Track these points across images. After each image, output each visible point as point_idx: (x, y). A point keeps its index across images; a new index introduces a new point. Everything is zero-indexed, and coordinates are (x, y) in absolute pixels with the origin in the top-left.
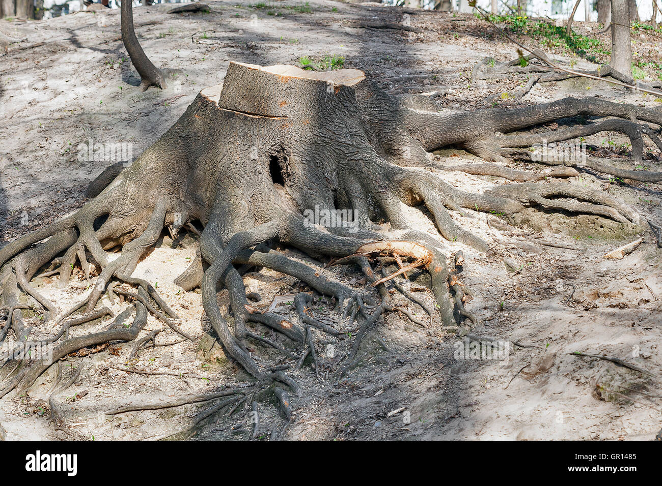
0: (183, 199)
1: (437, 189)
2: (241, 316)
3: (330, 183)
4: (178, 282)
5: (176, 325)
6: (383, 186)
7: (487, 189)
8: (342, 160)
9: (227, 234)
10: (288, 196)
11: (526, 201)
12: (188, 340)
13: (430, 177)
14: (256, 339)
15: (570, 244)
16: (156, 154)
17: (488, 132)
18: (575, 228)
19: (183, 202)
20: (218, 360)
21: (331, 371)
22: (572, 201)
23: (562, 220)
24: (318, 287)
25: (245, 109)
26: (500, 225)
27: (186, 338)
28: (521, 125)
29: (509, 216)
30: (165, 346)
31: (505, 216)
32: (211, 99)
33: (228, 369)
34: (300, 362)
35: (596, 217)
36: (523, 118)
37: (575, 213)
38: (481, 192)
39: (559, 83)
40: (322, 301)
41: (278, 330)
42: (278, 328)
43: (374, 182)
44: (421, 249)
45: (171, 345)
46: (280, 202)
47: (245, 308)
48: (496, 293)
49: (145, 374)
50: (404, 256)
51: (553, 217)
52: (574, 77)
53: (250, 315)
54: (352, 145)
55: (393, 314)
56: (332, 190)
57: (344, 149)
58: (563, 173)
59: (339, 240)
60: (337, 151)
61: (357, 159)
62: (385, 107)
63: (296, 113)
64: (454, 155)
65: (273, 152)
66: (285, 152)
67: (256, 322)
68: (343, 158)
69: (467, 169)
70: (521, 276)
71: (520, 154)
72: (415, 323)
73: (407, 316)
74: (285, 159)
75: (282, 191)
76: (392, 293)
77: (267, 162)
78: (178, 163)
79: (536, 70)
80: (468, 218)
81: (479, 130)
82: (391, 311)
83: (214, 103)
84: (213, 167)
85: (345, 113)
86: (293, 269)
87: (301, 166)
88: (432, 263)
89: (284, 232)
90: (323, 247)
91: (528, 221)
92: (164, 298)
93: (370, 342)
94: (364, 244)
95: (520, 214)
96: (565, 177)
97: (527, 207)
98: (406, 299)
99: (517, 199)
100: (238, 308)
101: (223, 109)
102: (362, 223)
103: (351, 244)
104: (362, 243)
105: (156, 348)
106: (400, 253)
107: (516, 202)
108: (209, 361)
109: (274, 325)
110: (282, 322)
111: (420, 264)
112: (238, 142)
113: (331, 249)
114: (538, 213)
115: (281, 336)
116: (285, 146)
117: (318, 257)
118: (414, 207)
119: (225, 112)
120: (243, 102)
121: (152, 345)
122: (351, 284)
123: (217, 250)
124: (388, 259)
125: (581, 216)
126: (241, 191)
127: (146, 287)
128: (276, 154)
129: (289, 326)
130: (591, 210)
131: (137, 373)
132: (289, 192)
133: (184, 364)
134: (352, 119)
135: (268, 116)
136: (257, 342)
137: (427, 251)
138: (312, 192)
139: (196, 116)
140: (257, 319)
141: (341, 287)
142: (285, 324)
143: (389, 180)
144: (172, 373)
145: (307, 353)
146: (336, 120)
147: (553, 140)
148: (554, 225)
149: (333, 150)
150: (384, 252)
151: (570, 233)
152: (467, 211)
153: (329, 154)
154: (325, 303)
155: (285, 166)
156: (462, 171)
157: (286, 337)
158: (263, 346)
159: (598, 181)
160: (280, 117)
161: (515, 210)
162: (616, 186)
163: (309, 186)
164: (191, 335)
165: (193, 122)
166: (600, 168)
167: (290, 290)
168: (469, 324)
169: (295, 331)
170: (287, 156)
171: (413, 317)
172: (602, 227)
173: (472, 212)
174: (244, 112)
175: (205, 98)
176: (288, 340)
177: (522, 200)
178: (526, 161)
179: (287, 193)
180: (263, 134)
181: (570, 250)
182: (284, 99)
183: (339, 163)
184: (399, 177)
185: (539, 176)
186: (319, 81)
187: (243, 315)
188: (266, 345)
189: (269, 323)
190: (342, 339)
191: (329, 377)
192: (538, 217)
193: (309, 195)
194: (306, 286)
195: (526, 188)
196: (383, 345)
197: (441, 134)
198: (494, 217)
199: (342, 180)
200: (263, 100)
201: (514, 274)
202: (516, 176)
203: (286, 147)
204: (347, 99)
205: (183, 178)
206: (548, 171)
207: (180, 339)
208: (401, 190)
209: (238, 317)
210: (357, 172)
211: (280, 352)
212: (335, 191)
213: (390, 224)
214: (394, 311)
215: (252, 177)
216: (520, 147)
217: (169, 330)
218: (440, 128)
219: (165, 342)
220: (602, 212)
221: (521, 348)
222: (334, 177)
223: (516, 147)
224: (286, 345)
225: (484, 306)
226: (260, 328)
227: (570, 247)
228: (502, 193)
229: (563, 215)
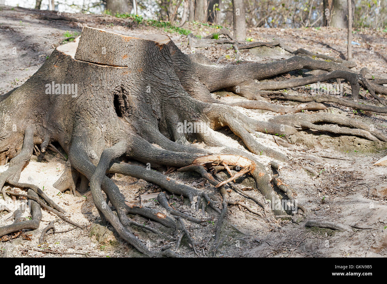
0: (45, 126)
1: (237, 118)
2: (123, 210)
3: (156, 114)
4: (55, 186)
5: (67, 217)
6: (196, 116)
7: (271, 118)
8: (165, 98)
9: (90, 151)
10: (128, 124)
11: (299, 126)
12: (78, 228)
13: (231, 110)
14: (139, 226)
15: (341, 156)
16: (24, 94)
17: (250, 79)
18: (339, 145)
19: (46, 128)
20: (111, 242)
21: (205, 249)
22: (334, 126)
23: (329, 140)
24: (170, 189)
25: (96, 60)
26: (284, 143)
27: (76, 227)
28: (270, 75)
29: (287, 137)
30: (62, 232)
31: (284, 137)
32: (67, 54)
33: (121, 249)
34: (179, 243)
35: (354, 137)
36: (271, 70)
37: (339, 135)
38: (266, 120)
39: (250, 50)
40: (173, 198)
41: (155, 220)
42: (154, 218)
43: (189, 113)
44: (245, 160)
45: (66, 232)
46: (124, 127)
47: (125, 204)
48: (312, 191)
49: (58, 253)
50: (231, 165)
51: (322, 137)
52: (259, 46)
53: (131, 209)
54: (172, 87)
55: (234, 207)
56: (157, 119)
57: (167, 90)
58: (315, 107)
59: (177, 154)
60: (161, 91)
61: (176, 97)
62: (183, 61)
63: (134, 63)
64: (227, 96)
65: (116, 92)
66: (125, 92)
67: (135, 214)
68: (166, 96)
69: (243, 104)
70: (320, 178)
71: (276, 94)
72: (253, 213)
73: (246, 208)
74: (124, 97)
75: (122, 120)
76: (229, 192)
77: (112, 98)
78: (41, 100)
79: (228, 42)
80: (262, 139)
81: (244, 78)
82: (233, 205)
83: (69, 57)
84: (72, 103)
85: (166, 64)
86: (149, 175)
87: (137, 101)
88: (256, 170)
89: (130, 149)
90: (164, 159)
91: (302, 140)
92: (50, 197)
93: (226, 227)
94: (198, 157)
95: (294, 136)
96: (315, 110)
97: (299, 131)
98: (240, 196)
99: (292, 125)
100: (120, 204)
101: (79, 61)
102: (183, 142)
103: (187, 157)
104: (196, 156)
105: (56, 234)
106: (228, 163)
107: (292, 127)
108: (104, 243)
109: (151, 216)
110: (157, 214)
111: (247, 171)
112: (91, 84)
113: (171, 161)
114: (309, 135)
115: (157, 224)
116: (124, 87)
117: (157, 167)
118: (217, 131)
119: (80, 63)
120: (95, 56)
121: (53, 232)
122: (194, 186)
123: (87, 162)
124: (220, 167)
125: (343, 137)
126: (96, 120)
127: (36, 190)
128: (118, 93)
129: (163, 217)
130: (351, 132)
131: (52, 253)
132: (128, 121)
133: (83, 246)
134: (171, 69)
135: (113, 66)
136: (140, 229)
137: (250, 161)
138: (145, 120)
139: (55, 66)
140: (136, 212)
141: (188, 188)
142: (160, 215)
143: (199, 112)
144: (79, 253)
145: (182, 236)
146: (161, 69)
147: (297, 85)
148: (323, 143)
149: (158, 90)
150: (215, 162)
151: (336, 149)
152: (260, 133)
153: (156, 93)
154: (175, 200)
155: (123, 102)
156: (239, 106)
157: (161, 225)
158: (145, 232)
159: (344, 113)
160: (123, 66)
161: (291, 133)
162: (359, 116)
163: (144, 116)
164: (80, 224)
165: (53, 70)
166: (346, 103)
167: (146, 191)
168: (302, 213)
169: (168, 220)
170: (126, 95)
171: (251, 209)
172: (359, 144)
173: (263, 134)
174: (96, 63)
175: (61, 53)
176: (163, 227)
177: (297, 126)
178: (282, 99)
179: (126, 121)
180: (110, 79)
181: (343, 161)
182: (126, 53)
183: (162, 100)
184: (206, 110)
185: (297, 109)
186: (150, 41)
187: (125, 209)
188: (147, 231)
189: (148, 215)
190: (205, 226)
191: (206, 254)
192: (309, 138)
193: (144, 123)
194: (159, 187)
195: (299, 117)
196: (236, 230)
197: (219, 81)
198: (279, 138)
199: (164, 112)
200: (111, 54)
201: (315, 177)
202: (280, 109)
203: (126, 89)
204: (167, 54)
205: (45, 111)
206: (303, 106)
207: (72, 227)
208: (208, 118)
209: (121, 211)
210: (176, 106)
211: (159, 236)
212: (159, 120)
213: (204, 143)
214: (235, 205)
215: (103, 110)
216: (273, 90)
217: (61, 221)
218: (218, 76)
219: (62, 230)
220: (359, 134)
221: (361, 230)
222: (158, 110)
223: (270, 90)
224: (162, 230)
225: (308, 200)
226: (138, 218)
227: (342, 158)
228: (281, 121)
229: (329, 136)
